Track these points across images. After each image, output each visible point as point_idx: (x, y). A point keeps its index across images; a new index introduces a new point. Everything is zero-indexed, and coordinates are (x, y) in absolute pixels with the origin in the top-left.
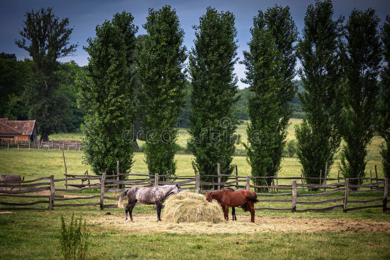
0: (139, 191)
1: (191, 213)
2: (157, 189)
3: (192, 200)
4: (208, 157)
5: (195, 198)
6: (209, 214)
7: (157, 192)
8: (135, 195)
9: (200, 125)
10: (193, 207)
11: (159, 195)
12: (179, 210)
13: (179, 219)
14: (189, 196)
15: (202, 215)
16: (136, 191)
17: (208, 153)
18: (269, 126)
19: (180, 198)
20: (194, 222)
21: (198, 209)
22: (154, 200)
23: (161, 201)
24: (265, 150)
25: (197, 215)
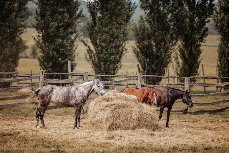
0: (55, 91)
1: (126, 118)
2: (77, 89)
3: (124, 102)
4: (57, 54)
5: (127, 100)
6: (147, 119)
7: (77, 92)
8: (50, 96)
9: (48, 20)
10: (127, 111)
11: (80, 96)
12: (111, 115)
13: (111, 126)
14: (121, 98)
15: (139, 120)
16: (52, 91)
17: (56, 50)
18: (117, 23)
19: (108, 100)
20: (129, 129)
21: (134, 114)
22: (73, 102)
23: (82, 102)
24: (112, 47)
25: (132, 120)
